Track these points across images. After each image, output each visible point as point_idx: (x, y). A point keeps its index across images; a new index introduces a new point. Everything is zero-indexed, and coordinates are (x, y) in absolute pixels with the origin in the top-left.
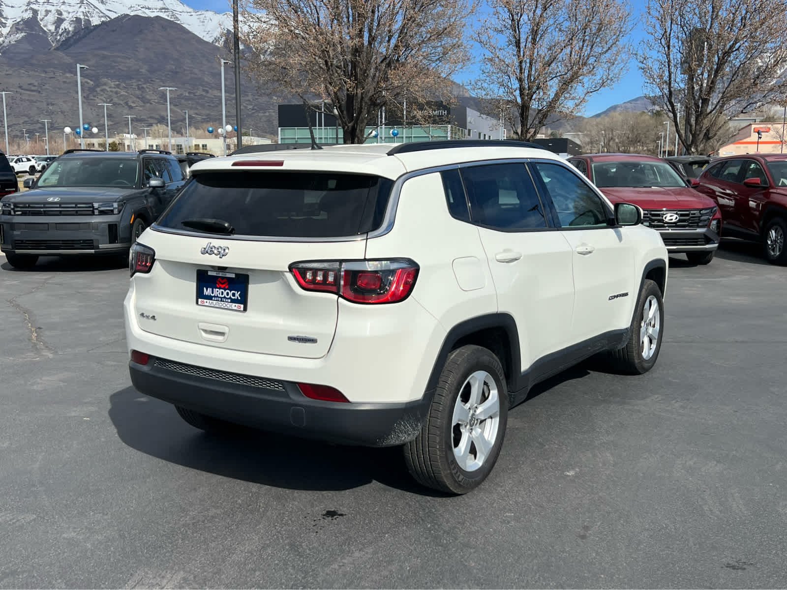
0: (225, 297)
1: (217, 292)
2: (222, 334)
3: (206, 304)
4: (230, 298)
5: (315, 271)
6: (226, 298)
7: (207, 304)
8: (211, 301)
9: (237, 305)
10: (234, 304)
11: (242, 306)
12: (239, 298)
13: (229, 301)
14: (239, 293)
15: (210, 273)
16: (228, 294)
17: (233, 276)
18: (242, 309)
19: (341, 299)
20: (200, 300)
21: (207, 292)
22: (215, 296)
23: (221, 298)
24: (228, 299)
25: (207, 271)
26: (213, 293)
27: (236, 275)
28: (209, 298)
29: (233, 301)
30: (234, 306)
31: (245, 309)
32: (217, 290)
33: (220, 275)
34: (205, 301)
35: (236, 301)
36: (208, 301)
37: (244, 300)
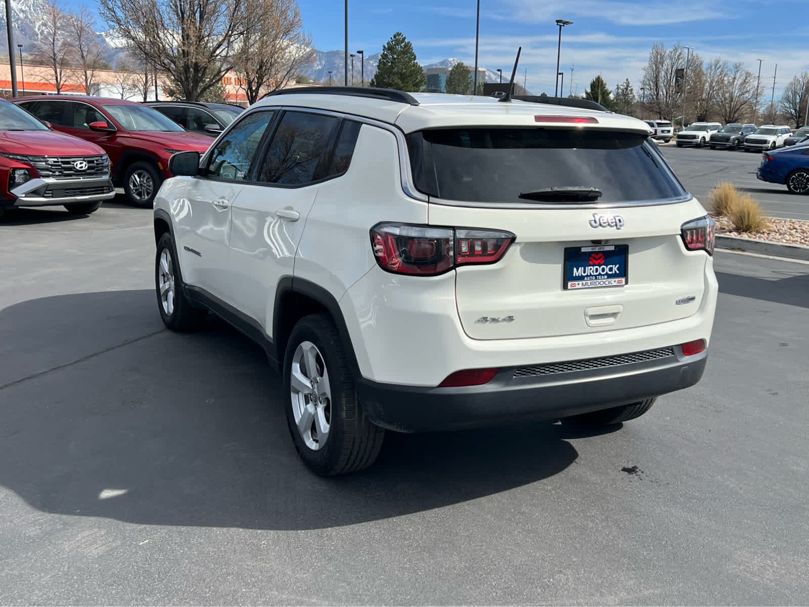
0: (600, 274)
1: (590, 270)
2: (614, 315)
3: (577, 287)
4: (607, 274)
6: (601, 275)
7: (580, 286)
8: (584, 282)
9: (617, 280)
11: (623, 280)
12: (618, 272)
13: (606, 277)
14: (618, 266)
15: (583, 250)
16: (603, 270)
17: (612, 248)
18: (624, 283)
19: (707, 255)
20: (569, 284)
21: (577, 272)
22: (587, 276)
23: (596, 276)
24: (604, 275)
25: (580, 248)
26: (584, 272)
27: (616, 246)
28: (581, 278)
29: (610, 276)
30: (614, 281)
31: (627, 283)
32: (590, 267)
33: (597, 249)
34: (577, 283)
35: (615, 276)
36: (580, 283)
37: (623, 273)
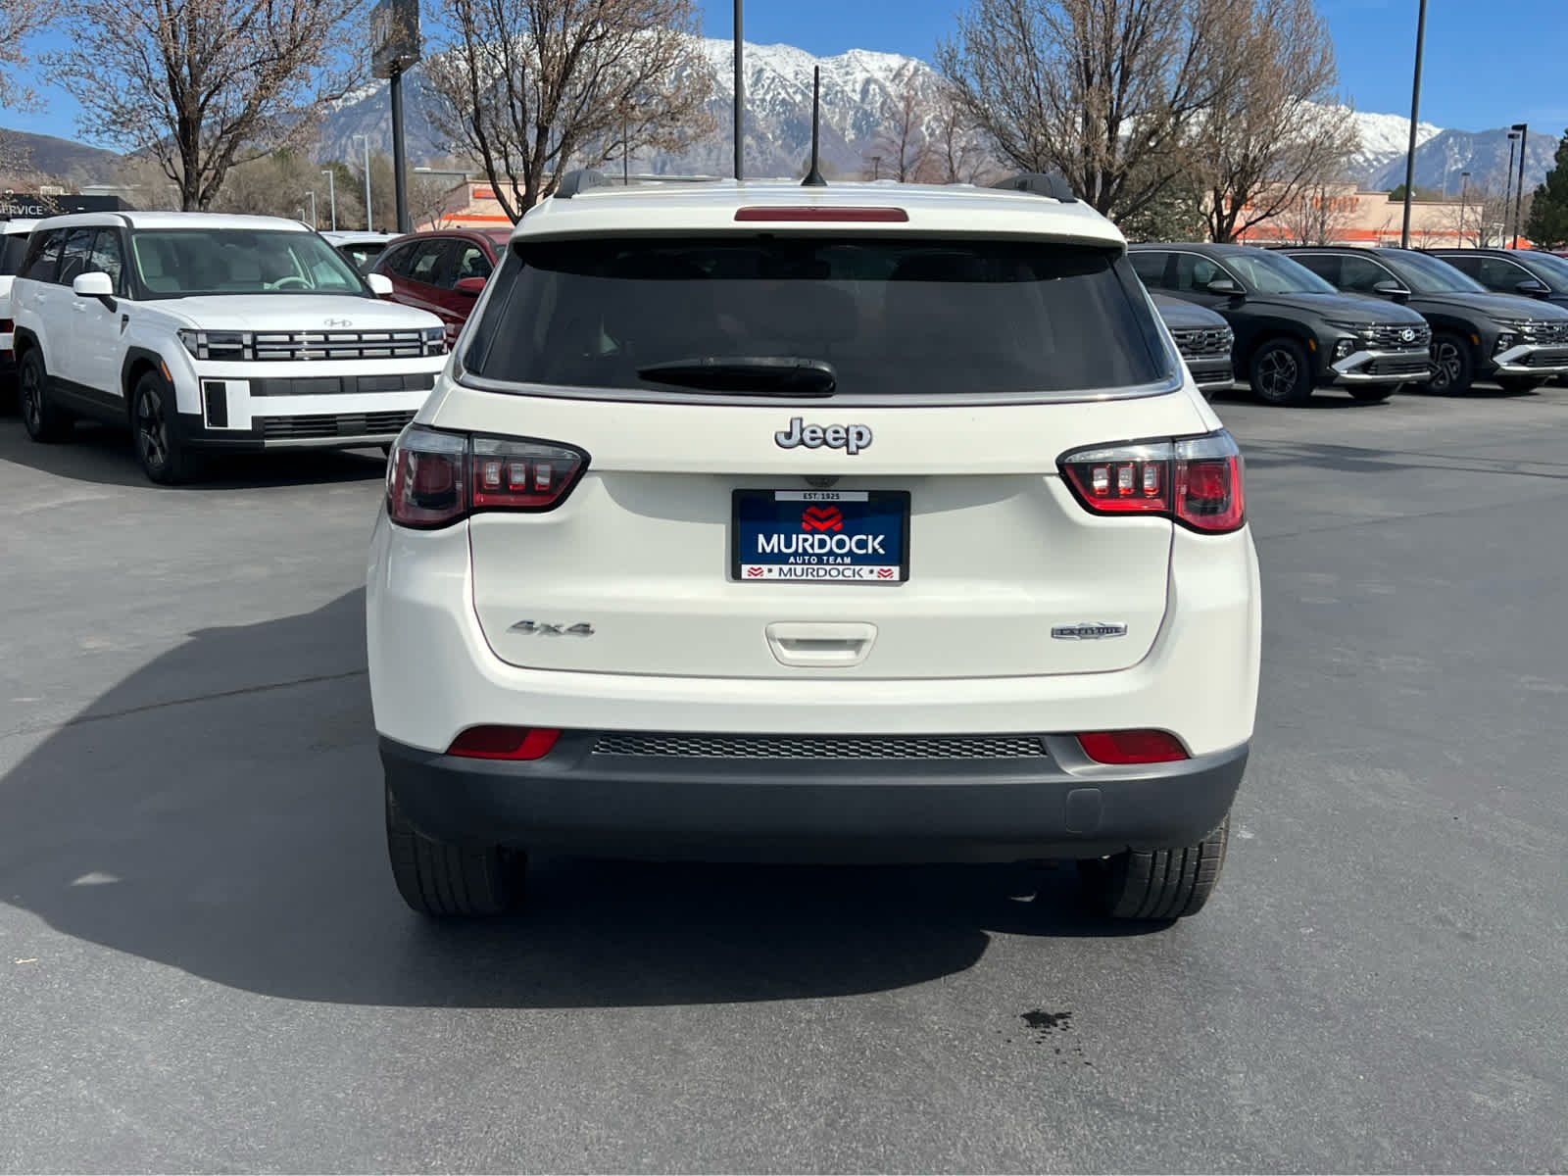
0: (831, 553)
1: (802, 541)
2: (856, 644)
3: (766, 575)
4: (850, 553)
5: (1113, 469)
6: (836, 555)
7: (775, 575)
8: (786, 568)
9: (877, 569)
10: (866, 569)
11: (896, 570)
12: (881, 551)
13: (848, 560)
14: (881, 537)
15: (780, 497)
16: (841, 544)
17: (864, 497)
18: (896, 577)
19: (1179, 529)
20: (745, 568)
21: (768, 544)
22: (796, 554)
23: (819, 556)
24: (842, 556)
25: (772, 492)
26: (788, 545)
27: (872, 494)
28: (780, 558)
29: (858, 560)
30: (867, 572)
31: (904, 577)
32: (801, 537)
33: (819, 497)
34: (765, 567)
35: (872, 559)
36: (776, 568)
37: (897, 553)
